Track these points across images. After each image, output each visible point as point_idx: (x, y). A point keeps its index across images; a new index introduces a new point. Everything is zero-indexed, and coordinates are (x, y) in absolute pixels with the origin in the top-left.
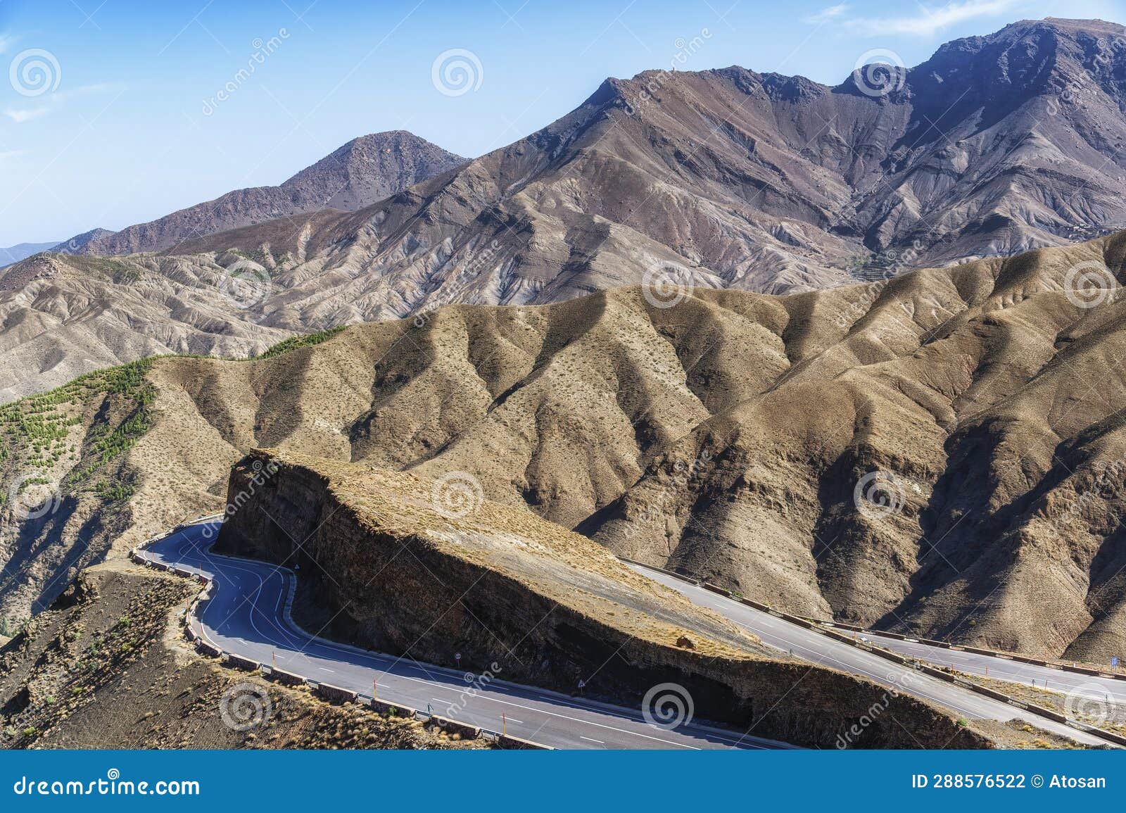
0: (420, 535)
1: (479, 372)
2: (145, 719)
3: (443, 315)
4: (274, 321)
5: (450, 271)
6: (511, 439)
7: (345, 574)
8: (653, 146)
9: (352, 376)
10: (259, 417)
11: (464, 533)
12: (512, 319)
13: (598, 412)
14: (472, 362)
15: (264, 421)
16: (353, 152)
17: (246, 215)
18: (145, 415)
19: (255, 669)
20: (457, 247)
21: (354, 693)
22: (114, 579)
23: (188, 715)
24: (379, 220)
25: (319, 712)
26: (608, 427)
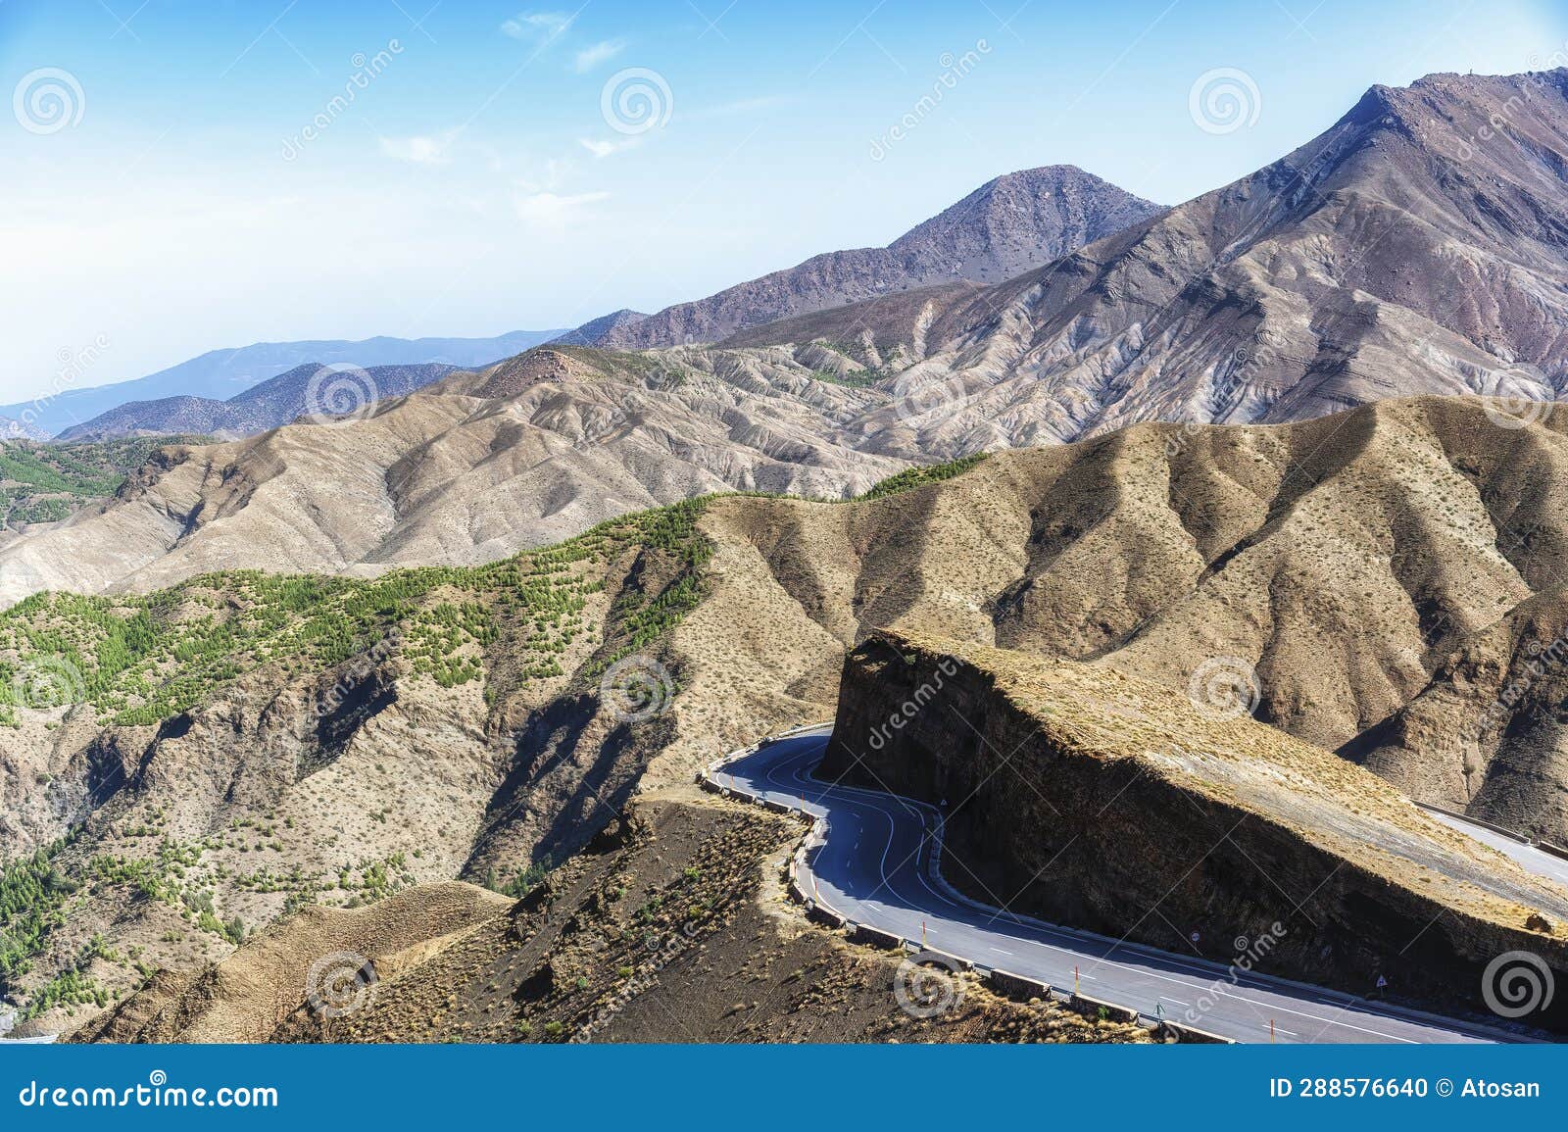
0: (1139, 758)
1: (1184, 524)
2: (733, 1013)
3: (1132, 437)
4: (878, 446)
5: (1139, 373)
6: (1232, 623)
7: (1026, 813)
8: (1442, 186)
9: (997, 526)
10: (861, 585)
11: (1197, 759)
12: (1234, 445)
13: (1363, 586)
14: (1175, 508)
15: (867, 592)
16: (995, 197)
17: (837, 289)
18: (696, 580)
19: (896, 946)
20: (1150, 336)
21: (1046, 986)
22: (676, 812)
23: (797, 1010)
24: (1033, 297)
25: (993, 1011)
26: (1378, 609)
